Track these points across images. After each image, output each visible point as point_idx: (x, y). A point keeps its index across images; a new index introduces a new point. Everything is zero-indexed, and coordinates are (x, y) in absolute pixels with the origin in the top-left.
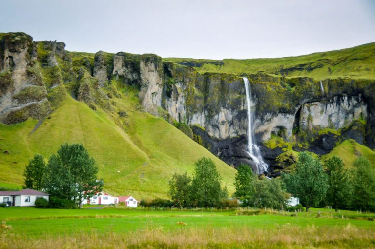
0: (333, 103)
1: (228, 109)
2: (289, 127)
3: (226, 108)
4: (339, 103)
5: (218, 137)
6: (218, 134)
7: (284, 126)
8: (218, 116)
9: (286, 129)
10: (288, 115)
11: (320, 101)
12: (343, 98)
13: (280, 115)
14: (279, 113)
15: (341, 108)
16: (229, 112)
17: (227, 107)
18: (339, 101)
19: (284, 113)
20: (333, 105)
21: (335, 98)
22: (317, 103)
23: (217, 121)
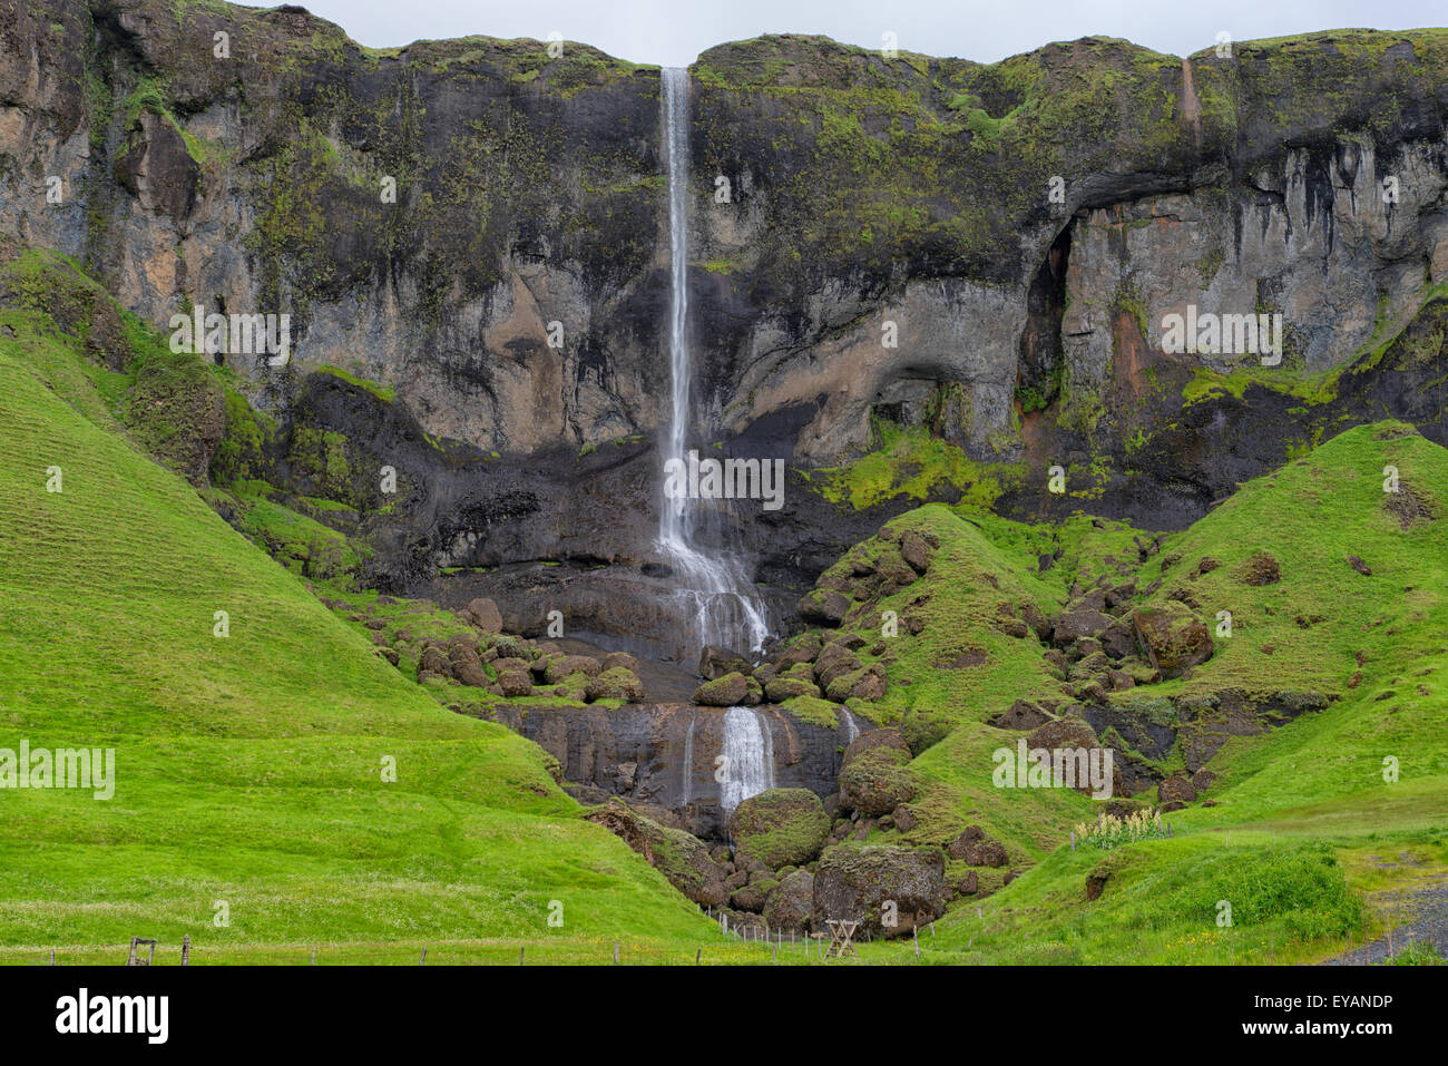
0: (1280, 197)
1: (557, 261)
2: (985, 369)
3: (538, 258)
4: (1321, 198)
5: (485, 443)
6: (488, 422)
7: (957, 359)
8: (486, 304)
9: (968, 381)
10: (970, 291)
11: (1187, 190)
12: (1348, 160)
13: (918, 291)
14: (912, 275)
15: (1342, 233)
16: (566, 284)
17: (548, 252)
18: (1324, 179)
19: (943, 275)
20: (1283, 208)
21: (1293, 164)
22: (1171, 204)
23: (477, 343)
